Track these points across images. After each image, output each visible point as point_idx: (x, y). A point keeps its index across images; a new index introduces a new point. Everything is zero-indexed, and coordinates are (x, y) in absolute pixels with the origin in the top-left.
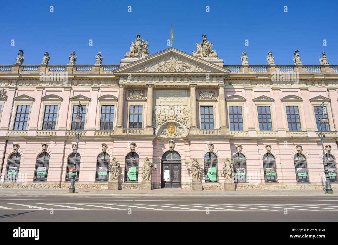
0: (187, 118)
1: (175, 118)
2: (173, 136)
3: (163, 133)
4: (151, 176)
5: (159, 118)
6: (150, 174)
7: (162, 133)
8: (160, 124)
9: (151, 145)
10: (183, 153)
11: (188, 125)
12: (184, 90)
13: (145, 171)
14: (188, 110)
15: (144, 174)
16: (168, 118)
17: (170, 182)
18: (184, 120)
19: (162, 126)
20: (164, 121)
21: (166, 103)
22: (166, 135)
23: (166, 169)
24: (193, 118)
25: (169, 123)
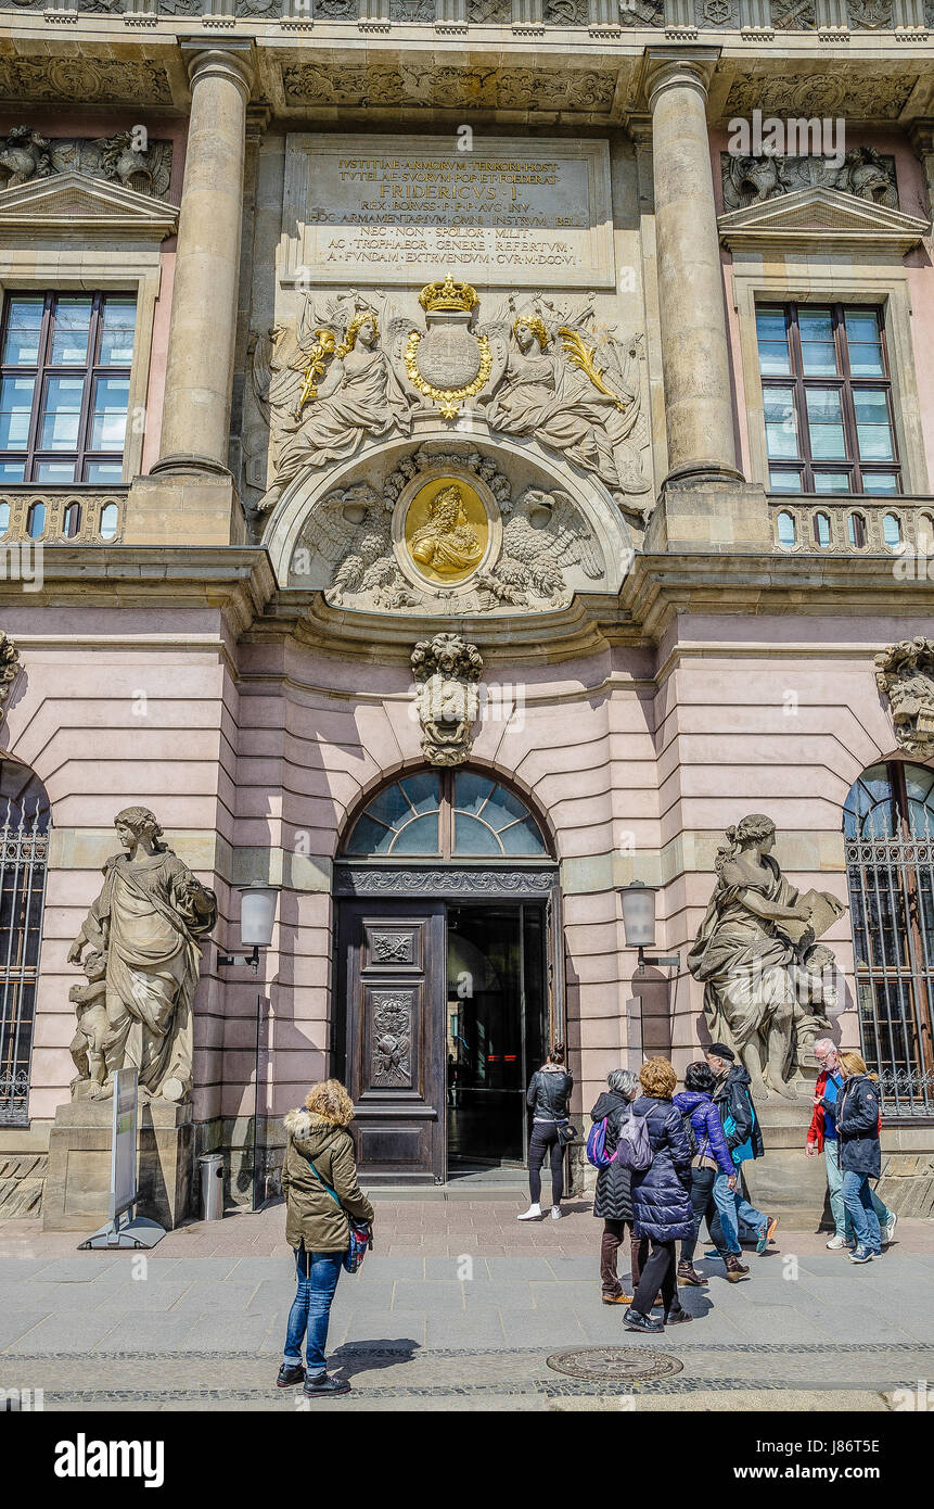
0: (615, 414)
1: (484, 401)
2: (468, 601)
3: (351, 564)
4: (184, 1041)
5: (307, 403)
6: (172, 1021)
7: (339, 564)
8: (317, 458)
9: (207, 676)
10: (579, 785)
11: (626, 480)
12: (580, 144)
13: (102, 977)
14: (622, 335)
15: (93, 1015)
16: (413, 399)
17: (434, 1118)
18: (582, 426)
19: (344, 486)
20: (368, 435)
21: (395, 258)
22: (392, 589)
23: (383, 962)
24: (691, 381)
25: (423, 459)
